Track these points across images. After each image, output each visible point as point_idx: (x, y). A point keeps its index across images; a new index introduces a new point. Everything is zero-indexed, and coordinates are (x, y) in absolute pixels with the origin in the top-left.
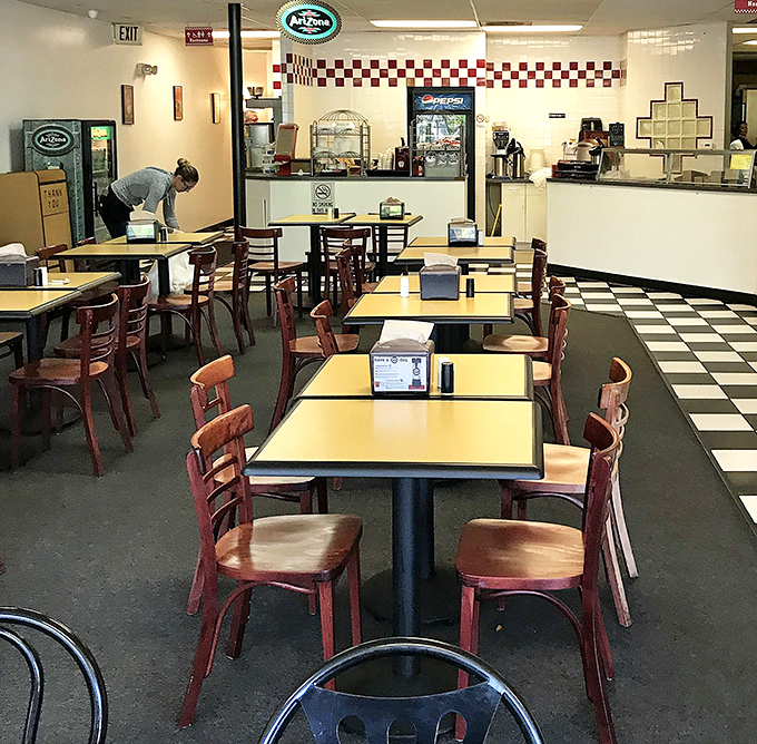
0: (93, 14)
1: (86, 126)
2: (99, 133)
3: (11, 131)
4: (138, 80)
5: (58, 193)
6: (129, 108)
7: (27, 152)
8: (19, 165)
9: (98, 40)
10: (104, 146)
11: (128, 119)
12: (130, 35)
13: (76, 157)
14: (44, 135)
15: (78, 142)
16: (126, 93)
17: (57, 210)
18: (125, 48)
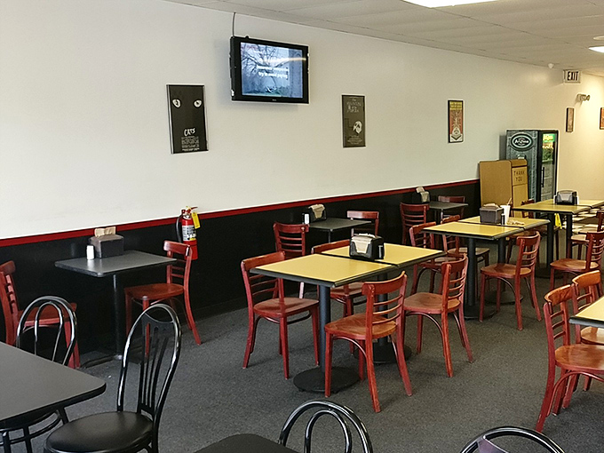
0: (551, 65)
1: (540, 133)
2: (548, 138)
3: (500, 137)
4: (578, 104)
5: (522, 173)
6: (570, 122)
7: (508, 148)
8: (503, 157)
9: (556, 80)
10: (550, 146)
11: (569, 128)
12: (573, 76)
13: (534, 151)
14: (517, 139)
15: (535, 143)
16: (569, 113)
17: (521, 182)
18: (570, 85)
